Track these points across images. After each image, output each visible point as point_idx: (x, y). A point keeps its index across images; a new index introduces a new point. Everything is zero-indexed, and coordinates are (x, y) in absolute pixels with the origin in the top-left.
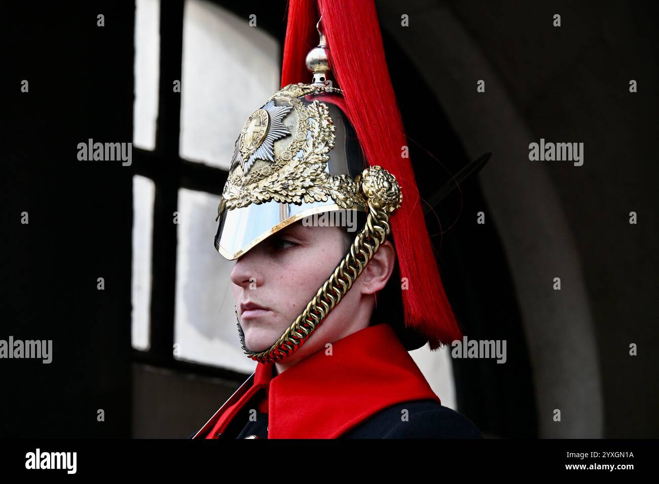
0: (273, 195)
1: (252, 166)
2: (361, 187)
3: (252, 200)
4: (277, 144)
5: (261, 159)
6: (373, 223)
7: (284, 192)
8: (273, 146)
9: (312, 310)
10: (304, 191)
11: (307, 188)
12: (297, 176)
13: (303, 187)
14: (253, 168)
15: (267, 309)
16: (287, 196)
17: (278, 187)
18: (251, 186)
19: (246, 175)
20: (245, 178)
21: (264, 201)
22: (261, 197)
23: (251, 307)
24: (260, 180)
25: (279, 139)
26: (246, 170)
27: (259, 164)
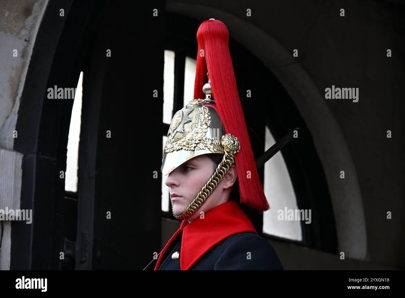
0: (183, 147)
1: (175, 135)
2: (221, 143)
3: (175, 149)
4: (185, 125)
5: (179, 132)
6: (226, 159)
7: (187, 146)
8: (184, 126)
9: (200, 197)
10: (195, 145)
11: (197, 144)
12: (193, 139)
13: (195, 143)
14: (175, 136)
15: (181, 197)
16: (188, 147)
17: (185, 143)
18: (174, 144)
19: (172, 139)
20: (172, 140)
21: (180, 150)
22: (178, 148)
23: (175, 196)
24: (178, 140)
25: (186, 123)
26: (173, 137)
27: (178, 133)
